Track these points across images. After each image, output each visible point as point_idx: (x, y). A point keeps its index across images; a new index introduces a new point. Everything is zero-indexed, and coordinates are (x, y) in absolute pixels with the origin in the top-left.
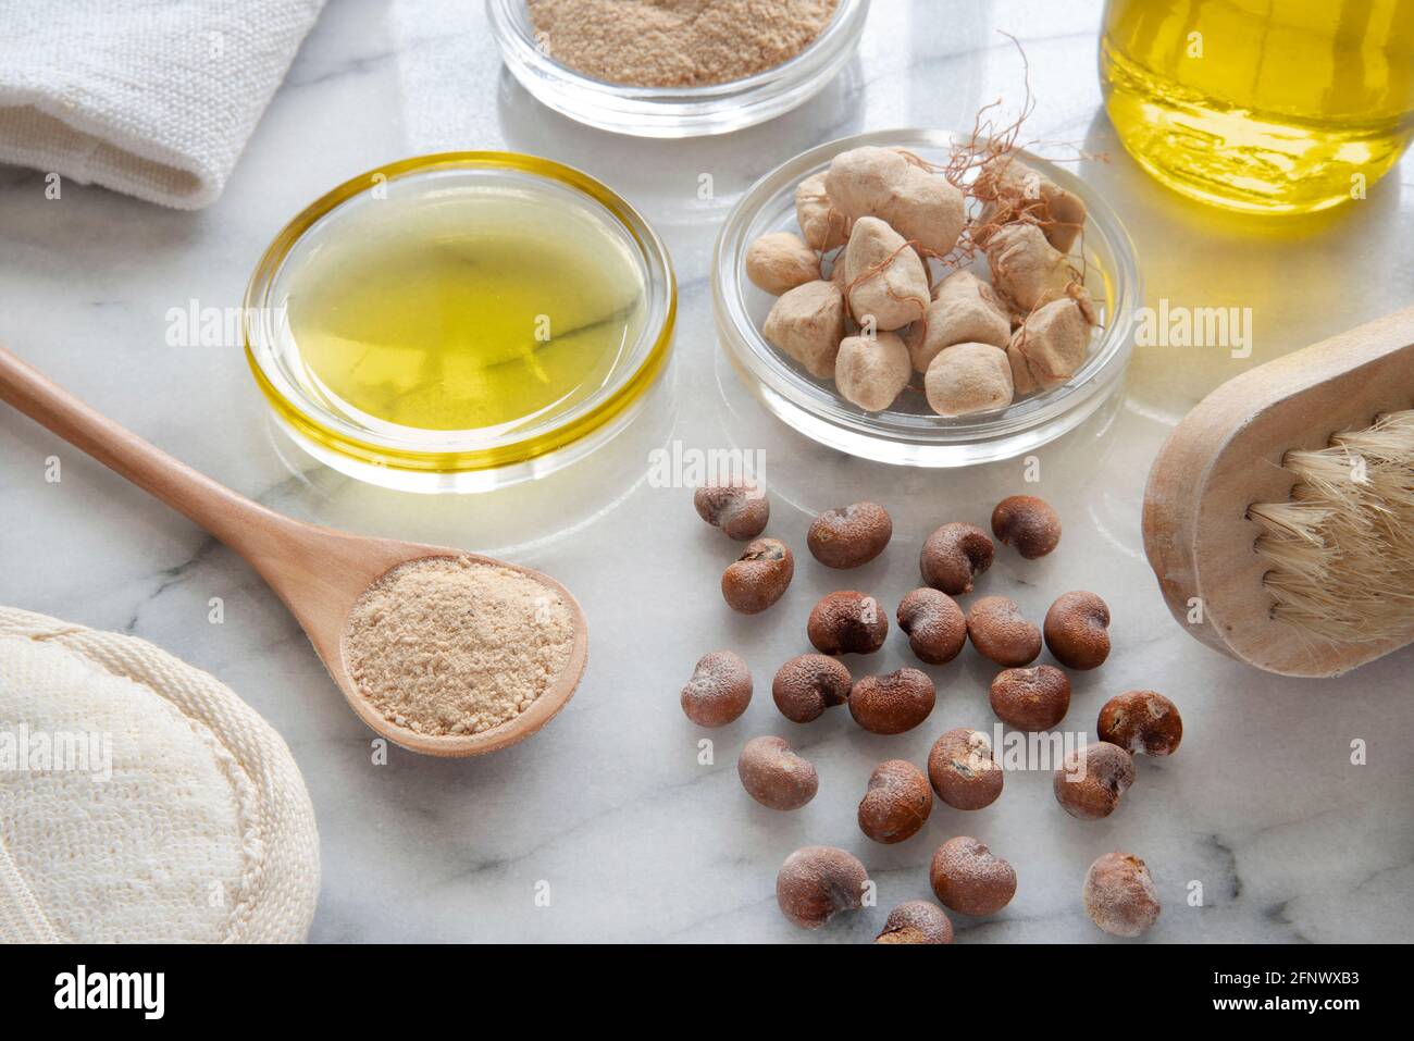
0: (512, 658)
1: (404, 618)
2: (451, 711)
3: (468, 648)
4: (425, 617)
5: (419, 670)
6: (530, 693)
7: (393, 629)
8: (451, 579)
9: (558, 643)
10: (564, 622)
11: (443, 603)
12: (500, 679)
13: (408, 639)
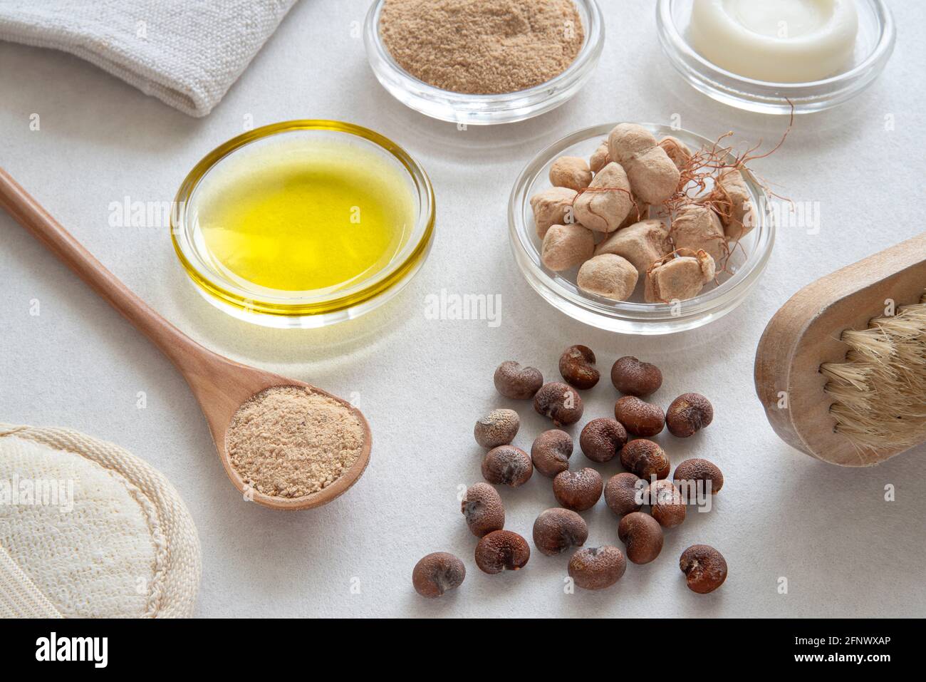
0: (324, 455)
1: (265, 421)
2: (282, 482)
3: (299, 445)
4: (277, 422)
5: (267, 454)
6: (330, 477)
7: (257, 427)
8: (297, 401)
9: (352, 449)
10: (358, 436)
11: (289, 415)
12: (314, 466)
13: (265, 435)
